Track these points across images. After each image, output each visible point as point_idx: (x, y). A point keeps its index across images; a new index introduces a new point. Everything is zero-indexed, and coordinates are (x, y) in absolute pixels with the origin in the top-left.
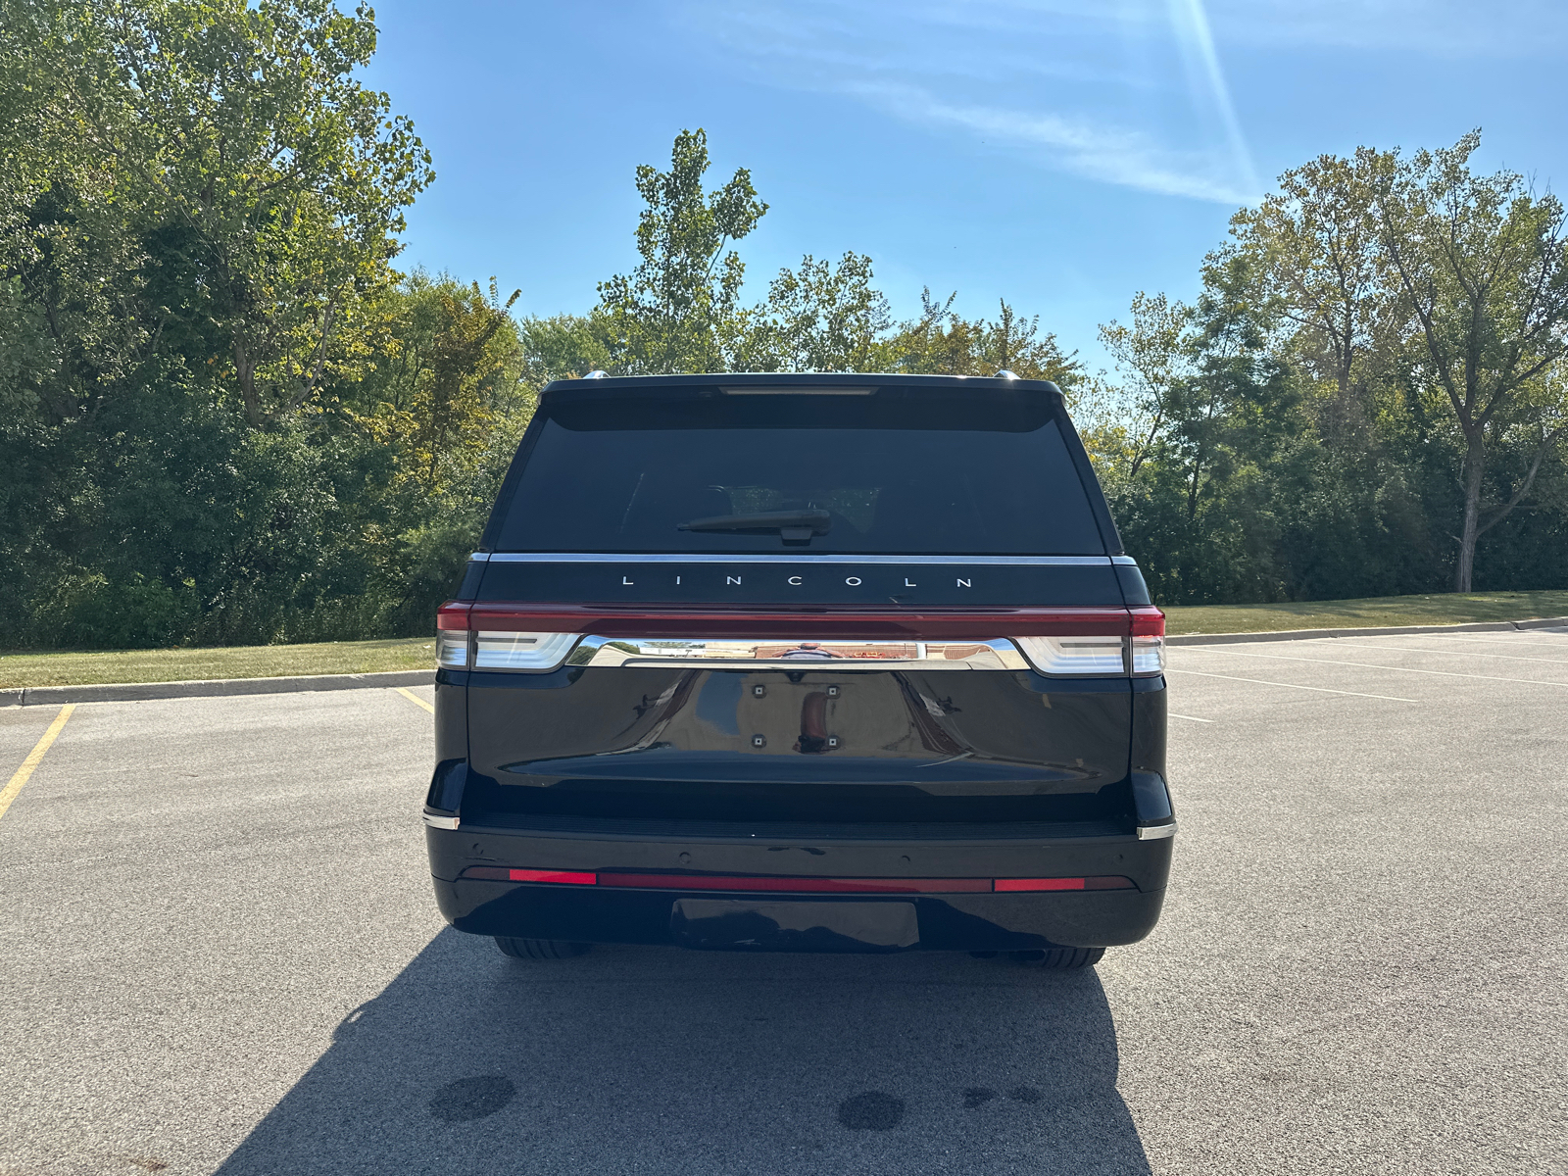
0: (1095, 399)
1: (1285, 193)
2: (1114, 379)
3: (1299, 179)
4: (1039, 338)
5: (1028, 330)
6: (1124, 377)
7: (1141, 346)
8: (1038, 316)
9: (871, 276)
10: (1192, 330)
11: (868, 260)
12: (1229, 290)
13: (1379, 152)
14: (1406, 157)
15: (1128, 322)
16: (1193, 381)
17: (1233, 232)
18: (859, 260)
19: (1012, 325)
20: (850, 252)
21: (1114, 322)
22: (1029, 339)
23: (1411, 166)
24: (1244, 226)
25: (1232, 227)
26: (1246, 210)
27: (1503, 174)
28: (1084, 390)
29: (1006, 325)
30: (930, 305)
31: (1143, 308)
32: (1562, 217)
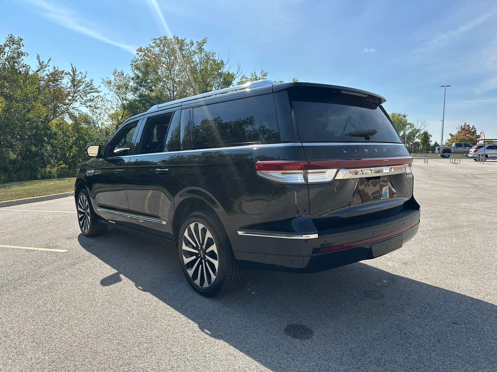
0: (103, 104)
1: (154, 45)
2: (109, 97)
3: (158, 41)
4: (88, 80)
5: (83, 77)
6: (112, 97)
7: (119, 88)
8: (87, 72)
9: (23, 46)
10: (132, 84)
11: (21, 40)
12: (143, 73)
13: (179, 38)
14: (188, 41)
15: (112, 78)
16: (135, 101)
17: (138, 54)
18: (16, 38)
19: (77, 74)
20: (11, 34)
21: (108, 78)
22: (84, 80)
23: (189, 44)
24: (141, 53)
25: (137, 52)
26: (142, 48)
27: (211, 52)
28: (99, 100)
29: (74, 74)
30: (41, 61)
31: (117, 75)
32: (224, 66)
